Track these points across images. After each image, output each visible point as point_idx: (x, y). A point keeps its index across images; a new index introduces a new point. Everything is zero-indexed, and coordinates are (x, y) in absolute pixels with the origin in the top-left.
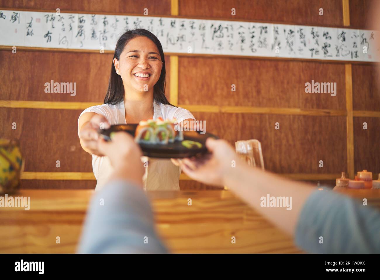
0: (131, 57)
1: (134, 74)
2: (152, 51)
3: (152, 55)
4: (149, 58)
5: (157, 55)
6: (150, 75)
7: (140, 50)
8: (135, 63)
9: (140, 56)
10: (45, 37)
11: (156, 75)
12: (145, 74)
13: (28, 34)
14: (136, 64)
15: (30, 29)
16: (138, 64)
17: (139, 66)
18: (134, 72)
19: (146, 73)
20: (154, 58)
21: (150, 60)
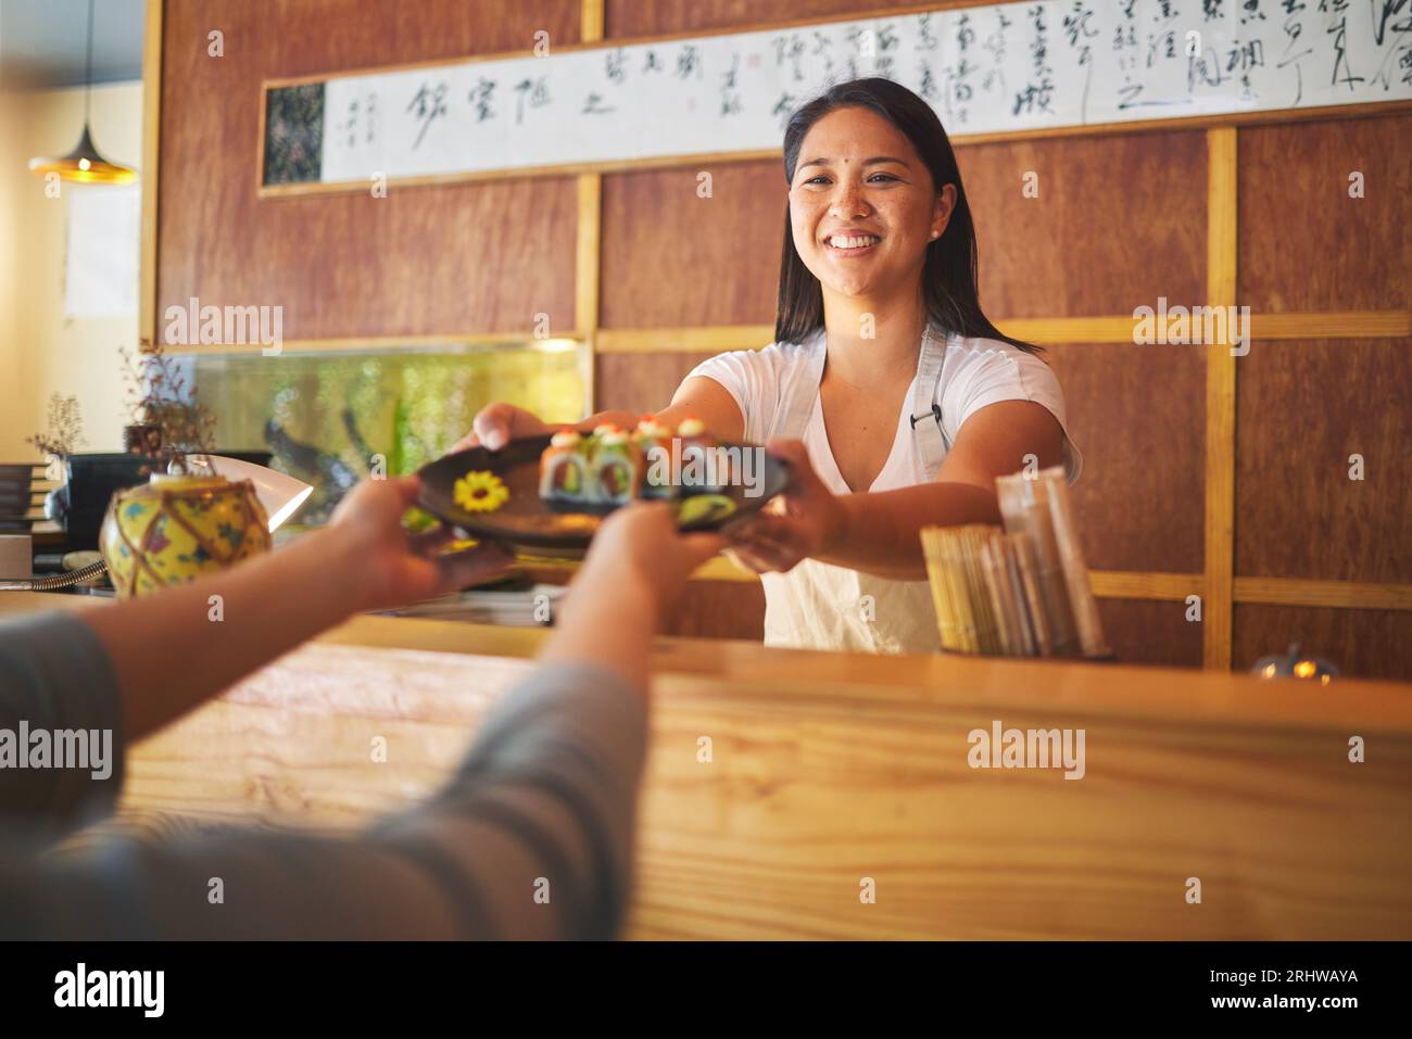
0: (808, 186)
1: (827, 241)
2: (875, 153)
3: (876, 169)
4: (869, 181)
5: (898, 165)
6: (877, 239)
7: (833, 156)
8: (820, 202)
9: (836, 176)
10: (776, 112)
11: (898, 239)
12: (856, 236)
13: (726, 109)
14: (823, 205)
15: (732, 92)
16: (830, 205)
17: (832, 212)
18: (822, 233)
19: (856, 234)
20: (886, 179)
21: (871, 188)
